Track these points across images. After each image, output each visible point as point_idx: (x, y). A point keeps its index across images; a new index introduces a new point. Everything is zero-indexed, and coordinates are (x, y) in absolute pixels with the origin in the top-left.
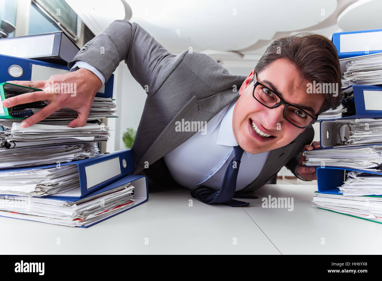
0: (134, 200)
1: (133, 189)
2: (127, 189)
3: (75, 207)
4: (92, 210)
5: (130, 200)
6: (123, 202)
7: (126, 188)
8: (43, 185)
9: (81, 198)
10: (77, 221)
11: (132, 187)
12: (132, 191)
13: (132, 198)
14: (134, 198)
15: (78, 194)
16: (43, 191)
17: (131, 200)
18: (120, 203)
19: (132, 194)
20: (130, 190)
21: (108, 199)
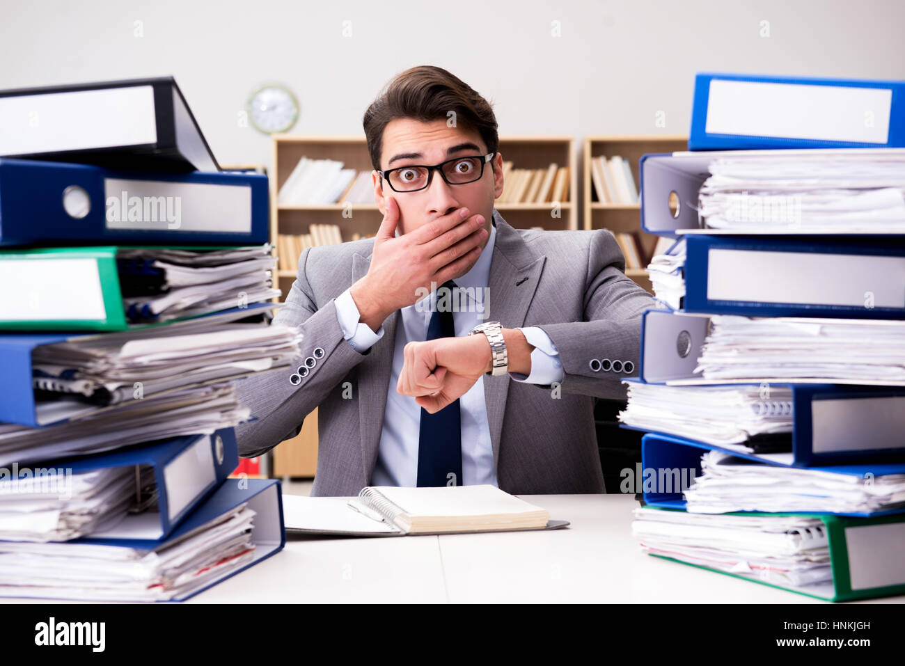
0: (253, 547)
1: (253, 517)
2: (239, 519)
3: (153, 561)
4: (183, 568)
5: (243, 547)
6: (231, 552)
7: (236, 515)
8: (72, 514)
9: (162, 540)
10: (158, 590)
11: (250, 514)
12: (251, 523)
13: (248, 543)
14: (252, 540)
15: (156, 534)
16: (69, 528)
17: (248, 546)
18: (226, 553)
19: (248, 531)
20: (244, 522)
21: (206, 542)
